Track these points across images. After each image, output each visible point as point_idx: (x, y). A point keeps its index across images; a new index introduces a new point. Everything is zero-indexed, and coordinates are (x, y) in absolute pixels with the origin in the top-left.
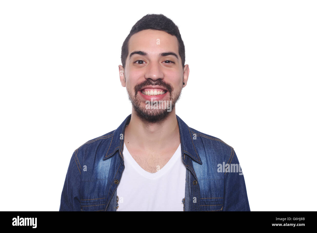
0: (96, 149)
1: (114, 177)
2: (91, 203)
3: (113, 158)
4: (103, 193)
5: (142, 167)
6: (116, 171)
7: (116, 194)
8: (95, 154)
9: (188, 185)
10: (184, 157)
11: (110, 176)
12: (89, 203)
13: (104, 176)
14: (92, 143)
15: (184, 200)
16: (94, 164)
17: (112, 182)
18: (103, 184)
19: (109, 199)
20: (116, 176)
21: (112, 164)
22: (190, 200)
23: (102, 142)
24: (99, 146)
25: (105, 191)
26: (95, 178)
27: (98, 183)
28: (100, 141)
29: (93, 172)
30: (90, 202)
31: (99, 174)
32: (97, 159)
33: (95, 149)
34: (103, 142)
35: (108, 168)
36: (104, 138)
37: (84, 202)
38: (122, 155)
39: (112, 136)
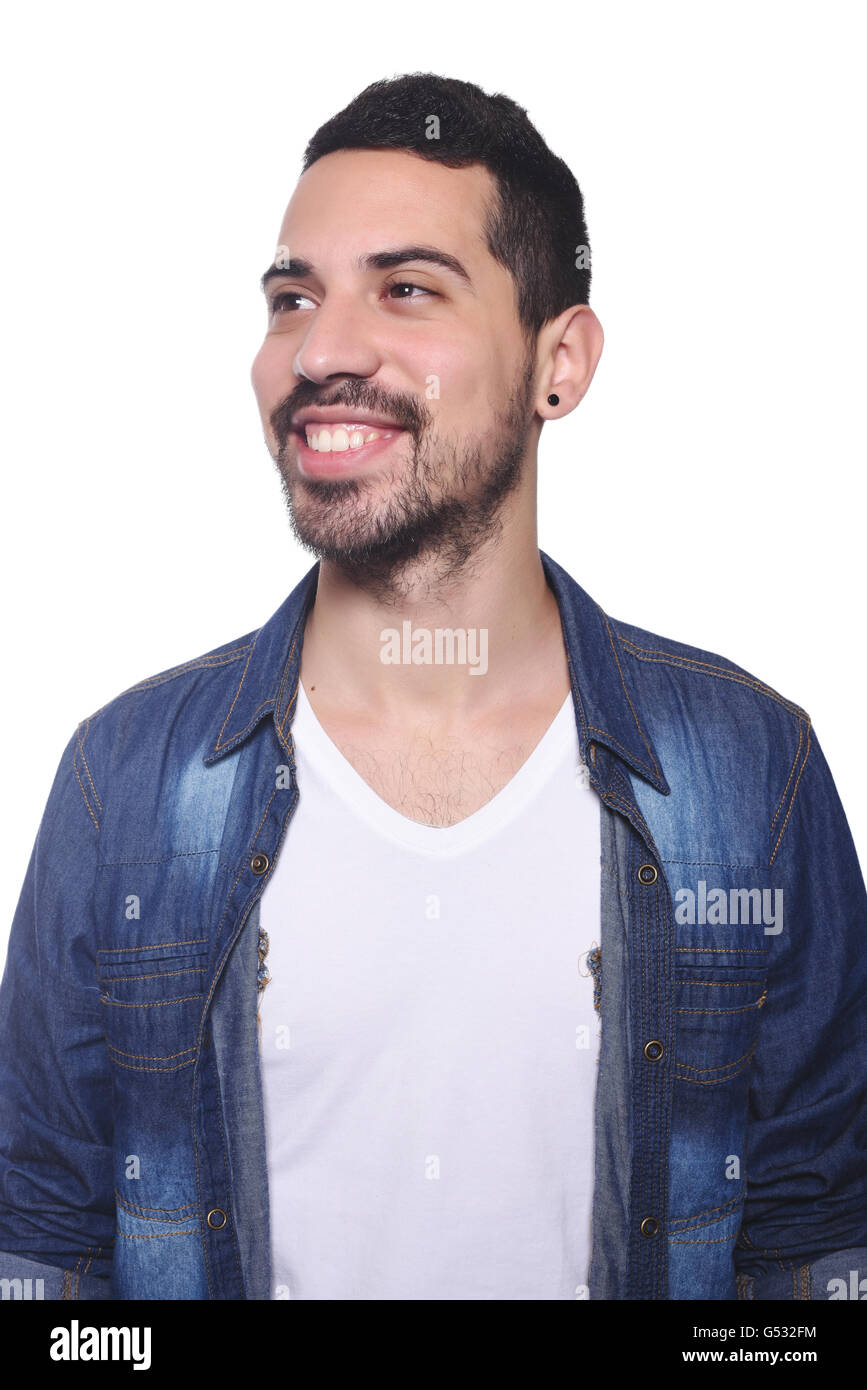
0: (170, 715)
1: (251, 841)
2: (141, 967)
3: (249, 751)
4: (200, 915)
5: (384, 799)
6: (257, 813)
7: (258, 923)
8: (165, 735)
9: (615, 887)
10: (592, 755)
11: (231, 835)
12: (133, 966)
13: (202, 837)
14: (154, 689)
15: (595, 959)
16: (161, 783)
17: (238, 863)
18: (199, 877)
19: (225, 945)
20: (259, 836)
21: (242, 782)
22: (626, 954)
23: (202, 683)
24: (185, 699)
25: (206, 907)
26: (166, 848)
27: (173, 870)
28: (194, 679)
29: (155, 818)
30: (139, 962)
31: (179, 831)
32: (173, 760)
33: (165, 714)
34: (208, 684)
35: (223, 802)
36: (211, 662)
37: (114, 958)
38: (290, 739)
39: (249, 654)
